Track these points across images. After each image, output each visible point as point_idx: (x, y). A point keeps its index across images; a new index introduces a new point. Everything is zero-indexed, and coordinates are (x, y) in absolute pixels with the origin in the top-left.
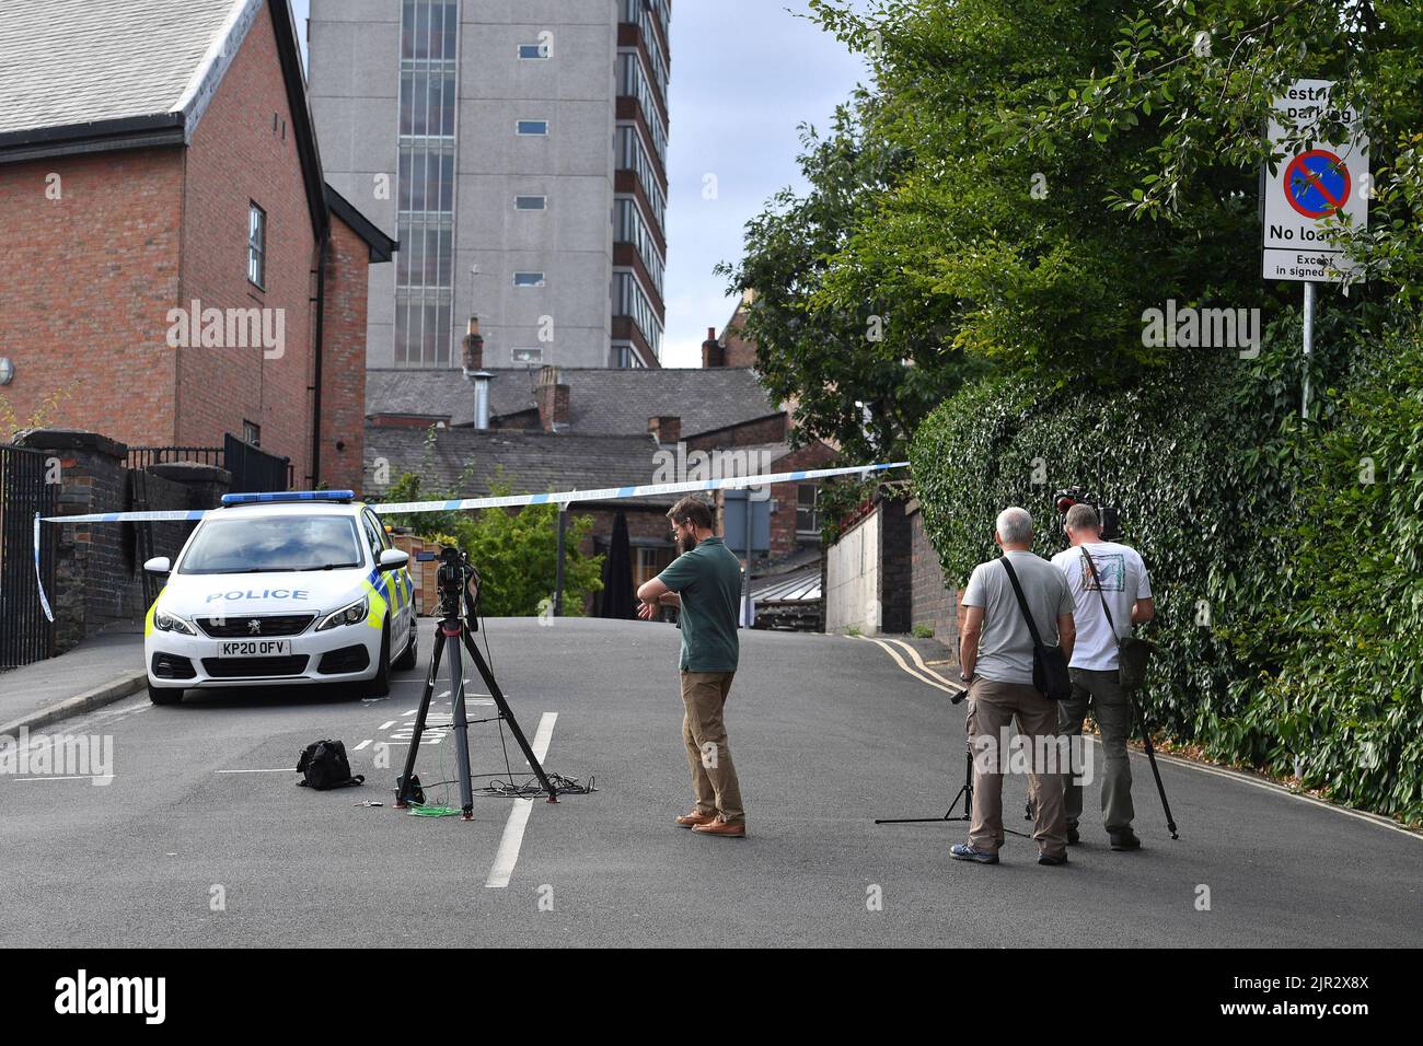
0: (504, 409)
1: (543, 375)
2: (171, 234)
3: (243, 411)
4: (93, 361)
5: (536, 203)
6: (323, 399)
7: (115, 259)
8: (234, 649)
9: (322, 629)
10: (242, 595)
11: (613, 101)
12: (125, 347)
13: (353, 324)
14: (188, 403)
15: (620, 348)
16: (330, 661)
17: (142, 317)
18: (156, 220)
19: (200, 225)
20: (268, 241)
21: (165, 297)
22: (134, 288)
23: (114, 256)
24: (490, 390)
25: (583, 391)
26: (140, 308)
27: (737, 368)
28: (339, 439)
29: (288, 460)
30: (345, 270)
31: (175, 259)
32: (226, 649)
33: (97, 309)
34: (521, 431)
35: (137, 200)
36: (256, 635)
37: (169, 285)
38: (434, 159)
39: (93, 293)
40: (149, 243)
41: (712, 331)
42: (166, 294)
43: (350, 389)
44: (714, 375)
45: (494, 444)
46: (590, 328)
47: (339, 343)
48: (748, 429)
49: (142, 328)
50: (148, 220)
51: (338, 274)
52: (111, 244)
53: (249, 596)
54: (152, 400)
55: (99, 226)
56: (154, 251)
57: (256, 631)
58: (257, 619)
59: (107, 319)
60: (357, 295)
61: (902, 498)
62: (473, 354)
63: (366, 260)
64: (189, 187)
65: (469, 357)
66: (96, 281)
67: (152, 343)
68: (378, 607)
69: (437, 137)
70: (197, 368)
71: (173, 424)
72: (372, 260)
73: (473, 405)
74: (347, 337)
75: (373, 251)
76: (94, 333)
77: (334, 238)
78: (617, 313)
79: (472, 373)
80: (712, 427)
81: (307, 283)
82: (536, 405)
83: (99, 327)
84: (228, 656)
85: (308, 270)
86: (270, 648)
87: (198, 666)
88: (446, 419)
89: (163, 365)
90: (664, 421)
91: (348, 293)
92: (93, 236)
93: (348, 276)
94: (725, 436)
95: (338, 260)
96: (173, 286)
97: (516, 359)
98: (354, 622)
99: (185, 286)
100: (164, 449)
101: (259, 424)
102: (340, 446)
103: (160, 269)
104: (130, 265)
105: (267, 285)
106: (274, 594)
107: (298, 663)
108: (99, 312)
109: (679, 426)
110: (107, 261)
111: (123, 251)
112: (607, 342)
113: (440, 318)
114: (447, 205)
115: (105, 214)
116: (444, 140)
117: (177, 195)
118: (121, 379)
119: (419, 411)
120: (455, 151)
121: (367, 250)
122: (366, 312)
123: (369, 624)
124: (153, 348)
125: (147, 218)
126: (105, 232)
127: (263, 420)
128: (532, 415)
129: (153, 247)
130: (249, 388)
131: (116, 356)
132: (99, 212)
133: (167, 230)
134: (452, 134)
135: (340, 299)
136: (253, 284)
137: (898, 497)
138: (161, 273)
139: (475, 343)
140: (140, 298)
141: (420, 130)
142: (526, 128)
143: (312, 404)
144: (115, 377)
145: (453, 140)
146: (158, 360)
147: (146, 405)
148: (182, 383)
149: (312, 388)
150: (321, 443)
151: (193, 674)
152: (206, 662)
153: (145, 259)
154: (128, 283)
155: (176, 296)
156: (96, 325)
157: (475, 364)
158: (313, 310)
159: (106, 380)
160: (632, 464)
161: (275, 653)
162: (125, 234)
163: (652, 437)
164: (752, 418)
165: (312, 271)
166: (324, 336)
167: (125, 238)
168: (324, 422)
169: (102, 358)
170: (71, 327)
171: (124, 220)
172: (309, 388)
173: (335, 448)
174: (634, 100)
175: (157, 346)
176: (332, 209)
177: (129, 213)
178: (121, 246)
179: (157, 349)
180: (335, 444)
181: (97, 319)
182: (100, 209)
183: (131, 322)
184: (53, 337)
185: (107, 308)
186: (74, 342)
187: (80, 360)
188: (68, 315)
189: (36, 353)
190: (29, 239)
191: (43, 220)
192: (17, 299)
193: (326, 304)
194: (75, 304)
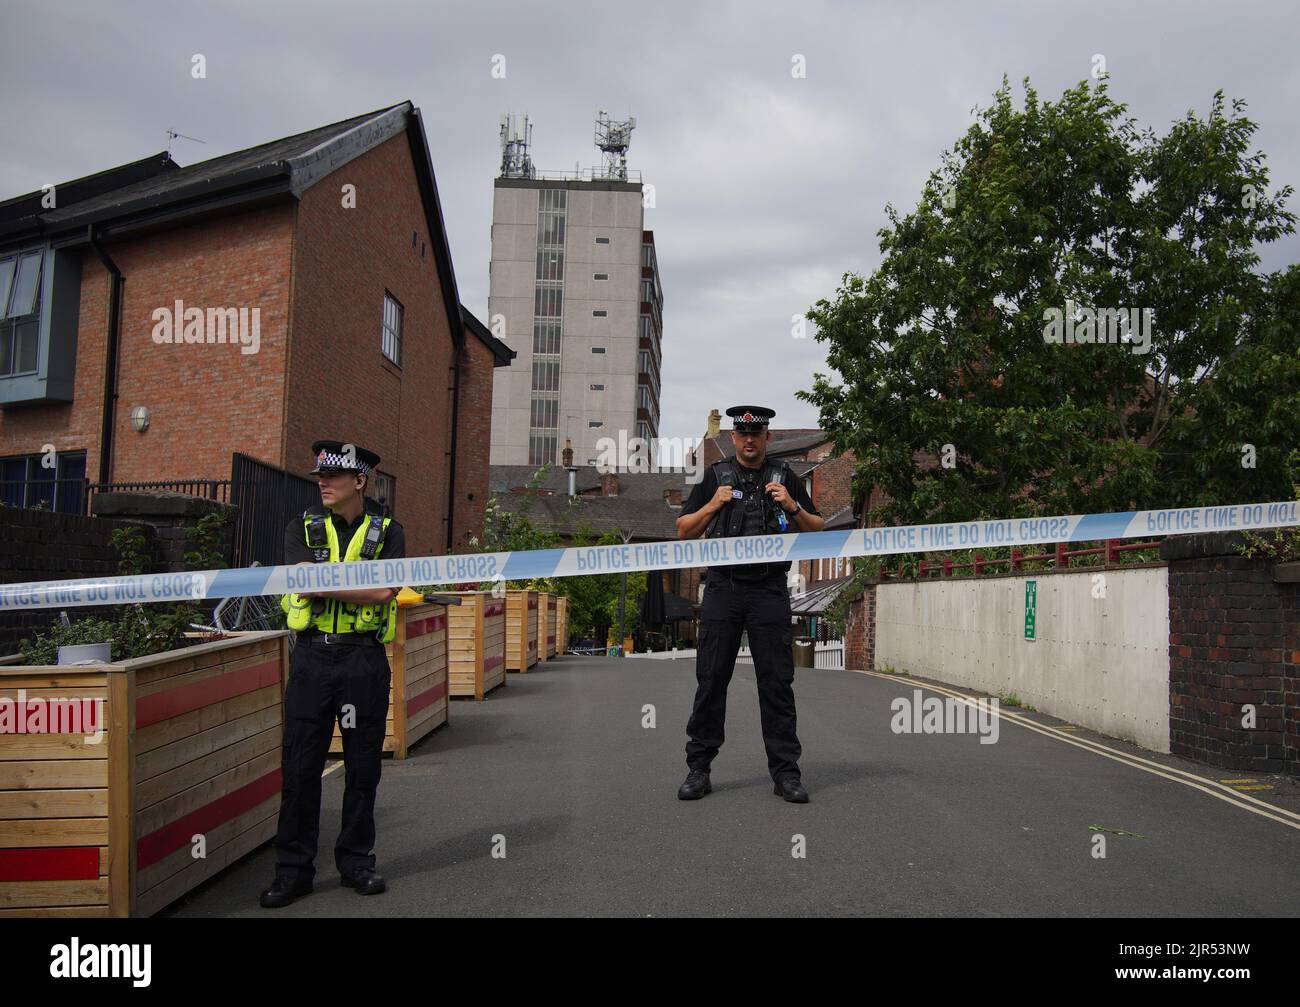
0: (583, 486)
2: (282, 284)
4: (213, 407)
5: (600, 387)
6: (458, 461)
11: (638, 339)
12: (240, 393)
13: (481, 409)
17: (254, 364)
18: (270, 272)
21: (275, 344)
24: (576, 476)
28: (470, 492)
30: (475, 370)
31: (285, 307)
33: (218, 359)
34: (595, 497)
35: (254, 255)
37: (279, 333)
38: (550, 365)
40: (263, 294)
42: (276, 341)
43: (479, 456)
45: (580, 504)
47: (470, 422)
49: (255, 374)
50: (263, 274)
51: (471, 373)
54: (261, 442)
55: (222, 282)
56: (267, 301)
59: (227, 367)
60: (485, 388)
62: (568, 458)
63: (492, 364)
65: (566, 460)
67: (262, 388)
69: (551, 355)
72: (497, 364)
73: (568, 484)
74: (476, 418)
75: (497, 358)
76: (215, 381)
77: (468, 346)
79: (567, 468)
81: (445, 375)
82: (600, 485)
83: (220, 375)
85: (447, 366)
88: (553, 491)
89: (272, 409)
90: (672, 492)
91: (477, 386)
93: (477, 374)
95: (471, 362)
96: (282, 334)
97: (589, 464)
101: (397, 476)
102: (470, 497)
103: (272, 318)
105: (404, 365)
108: (220, 362)
109: (681, 495)
113: (552, 443)
115: (228, 271)
116: (555, 356)
117: (288, 248)
118: (236, 424)
120: (560, 361)
121: (492, 357)
124: (263, 393)
125: (262, 272)
127: (400, 473)
128: (598, 490)
129: (267, 298)
131: (232, 402)
132: (222, 269)
133: (279, 281)
134: (559, 353)
135: (472, 390)
136: (391, 361)
138: (272, 322)
139: (568, 453)
141: (543, 351)
143: (449, 466)
144: (230, 421)
145: (559, 356)
146: (268, 404)
147: (256, 447)
149: (449, 454)
150: (455, 494)
155: (284, 342)
156: (217, 374)
157: (568, 464)
158: (451, 397)
159: (224, 424)
162: (244, 288)
163: (666, 501)
165: (451, 368)
166: (459, 416)
167: (244, 291)
168: (458, 479)
169: (221, 404)
170: (197, 376)
171: (243, 275)
172: (447, 454)
173: (466, 498)
174: (648, 339)
175: (267, 391)
176: (467, 325)
177: (246, 268)
178: (240, 300)
179: (267, 394)
180: (466, 495)
181: (218, 368)
182: (224, 267)
183: (247, 370)
184: (182, 386)
185: (227, 357)
186: (199, 391)
187: (203, 406)
188: (195, 366)
189: (168, 402)
190: (167, 298)
191: (176, 281)
192: (155, 354)
193: (460, 393)
194: (200, 356)
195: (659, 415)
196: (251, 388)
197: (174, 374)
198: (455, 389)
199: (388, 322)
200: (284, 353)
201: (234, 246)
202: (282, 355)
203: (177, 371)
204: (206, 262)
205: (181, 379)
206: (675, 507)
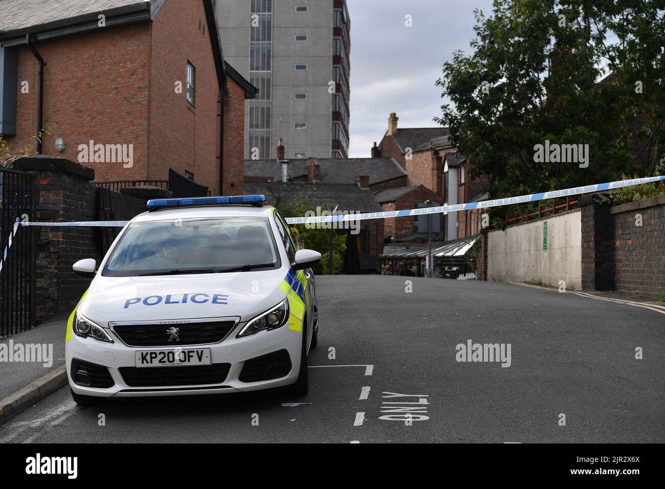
0: (293, 175)
1: (309, 161)
2: (144, 69)
3: (185, 166)
4: (105, 138)
5: (303, 96)
6: (224, 162)
7: (116, 84)
8: (152, 358)
9: (243, 336)
10: (160, 299)
11: (332, 57)
12: (121, 130)
13: (237, 128)
14: (155, 159)
15: (335, 152)
16: (251, 369)
17: (129, 113)
18: (137, 62)
19: (160, 66)
20: (196, 82)
21: (141, 103)
22: (125, 99)
23: (115, 83)
24: (288, 167)
25: (325, 168)
26: (128, 109)
27: (386, 158)
28: (232, 182)
29: (208, 188)
30: (233, 102)
31: (146, 81)
32: (144, 358)
33: (107, 110)
34: (304, 182)
35: (126, 52)
36: (175, 343)
37: (144, 96)
38: (263, 80)
39: (105, 102)
40: (133, 74)
41: (375, 143)
42: (142, 101)
43: (237, 158)
44: (377, 161)
45: (293, 188)
46: (325, 144)
47: (231, 136)
48: (391, 182)
49: (130, 119)
51: (231, 104)
52: (114, 76)
53: (168, 302)
55: (107, 67)
56: (135, 78)
57: (174, 339)
58: (176, 326)
59: (112, 115)
60: (239, 113)
61: (609, 203)
62: (281, 153)
63: (243, 97)
64: (153, 44)
65: (279, 155)
66: (106, 96)
67: (135, 127)
68: (298, 309)
69: (264, 71)
70: (160, 141)
71: (146, 170)
72: (246, 98)
73: (281, 173)
74: (235, 134)
75: (247, 93)
76: (105, 123)
77: (228, 86)
78: (334, 139)
79: (280, 161)
80: (377, 181)
81: (216, 107)
82: (306, 173)
83: (108, 120)
84: (145, 365)
85: (217, 101)
86: (189, 357)
87: (116, 375)
88: (272, 178)
89: (141, 139)
90: (362, 177)
91: (235, 113)
92: (105, 72)
93: (235, 105)
94: (383, 185)
95: (230, 97)
96: (146, 97)
97: (296, 156)
98: (275, 327)
99: (151, 96)
100: (137, 181)
101: (194, 173)
102: (232, 185)
103: (139, 88)
104: (123, 87)
105: (196, 104)
106: (193, 300)
107: (219, 371)
108: (108, 112)
109: (368, 180)
110: (112, 85)
111: (120, 79)
112: (331, 150)
113: (266, 141)
114: (268, 98)
116: (267, 73)
117: (147, 48)
119: (260, 176)
120: (271, 77)
121: (244, 93)
122: (244, 122)
123: (291, 328)
124: (135, 130)
125: (132, 62)
126: (110, 70)
127: (195, 171)
128: (305, 177)
129: (135, 76)
130: (188, 155)
131: (116, 135)
132: (107, 59)
133: (142, 67)
134: (270, 70)
135: (232, 116)
136: (190, 103)
137: (605, 203)
138: (139, 90)
139: (281, 149)
140: (128, 104)
141: (258, 69)
142: (299, 67)
143: (219, 165)
145: (270, 73)
146: (138, 136)
148: (151, 148)
149: (219, 158)
150: (223, 184)
151: (110, 383)
152: (123, 371)
153: (131, 83)
154: (122, 96)
155: (147, 102)
156: (106, 119)
157: (281, 158)
158: (219, 121)
160: (350, 195)
161: (194, 361)
162: (121, 70)
163: (357, 184)
164: (393, 177)
166: (224, 133)
167: (121, 72)
168: (225, 174)
169: (109, 136)
170: (94, 121)
171: (120, 63)
172: (217, 158)
173: (229, 186)
174: (340, 57)
175: (137, 129)
176: (227, 73)
177: (122, 59)
178: (119, 77)
179: (138, 130)
180: (230, 184)
181: (107, 116)
182: (108, 58)
183: (124, 117)
184: (85, 126)
185: (112, 110)
186: (95, 129)
187: (98, 137)
188: (92, 115)
189: (76, 135)
190: (73, 76)
191: (79, 65)
192: (67, 107)
193: (225, 118)
194: (95, 109)
195: (349, 115)
196: (128, 127)
197: (79, 119)
198: (222, 115)
199: (188, 80)
200: (147, 107)
201: (114, 46)
202: (145, 109)
203: (81, 117)
204: (97, 54)
205: (84, 122)
206: (364, 189)
